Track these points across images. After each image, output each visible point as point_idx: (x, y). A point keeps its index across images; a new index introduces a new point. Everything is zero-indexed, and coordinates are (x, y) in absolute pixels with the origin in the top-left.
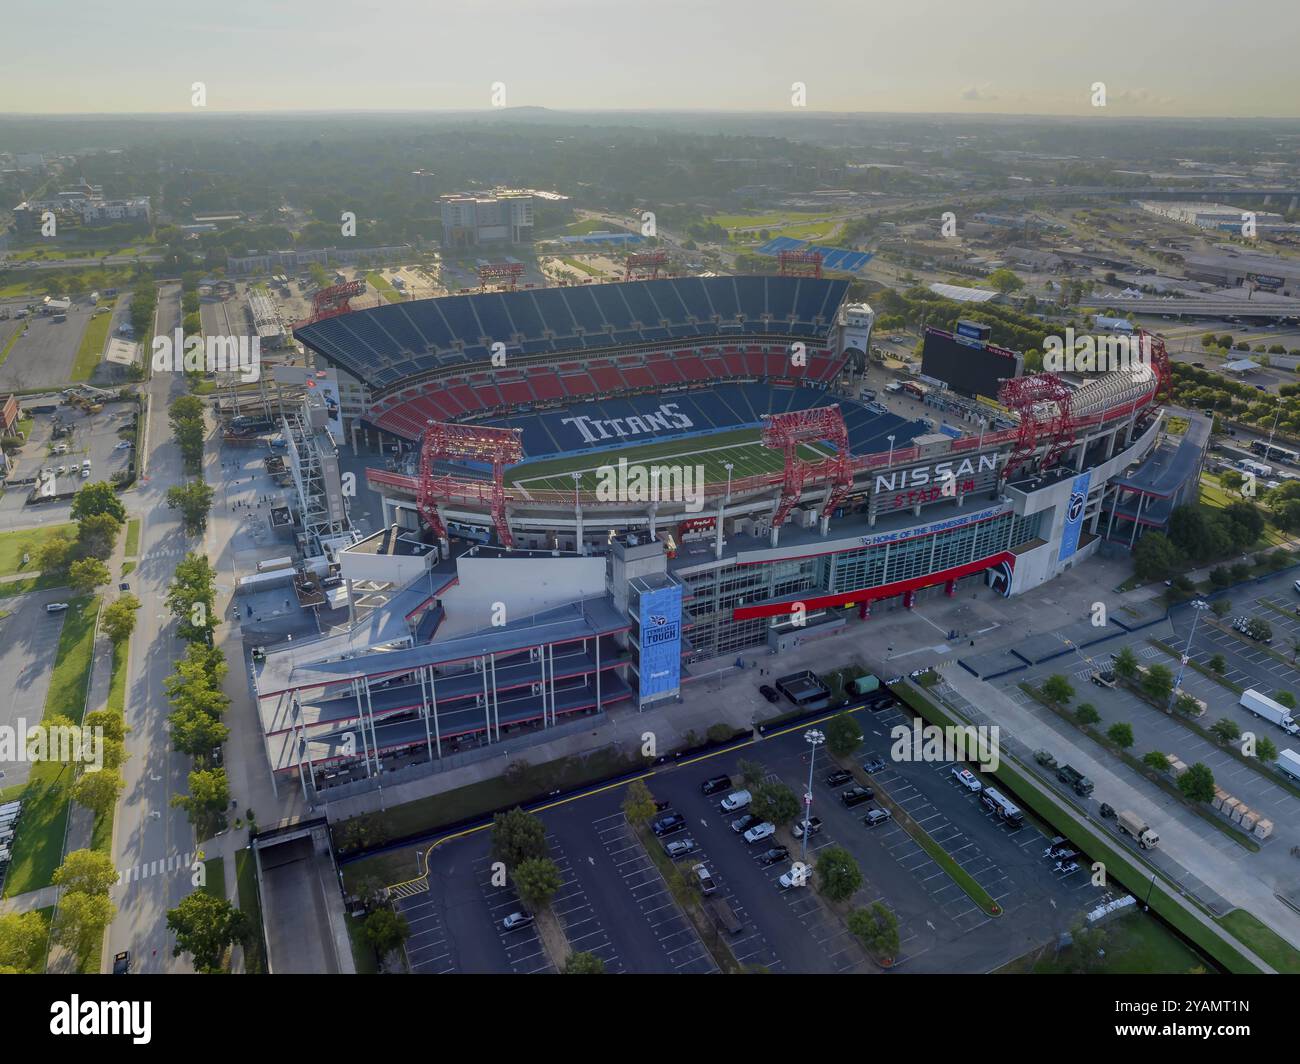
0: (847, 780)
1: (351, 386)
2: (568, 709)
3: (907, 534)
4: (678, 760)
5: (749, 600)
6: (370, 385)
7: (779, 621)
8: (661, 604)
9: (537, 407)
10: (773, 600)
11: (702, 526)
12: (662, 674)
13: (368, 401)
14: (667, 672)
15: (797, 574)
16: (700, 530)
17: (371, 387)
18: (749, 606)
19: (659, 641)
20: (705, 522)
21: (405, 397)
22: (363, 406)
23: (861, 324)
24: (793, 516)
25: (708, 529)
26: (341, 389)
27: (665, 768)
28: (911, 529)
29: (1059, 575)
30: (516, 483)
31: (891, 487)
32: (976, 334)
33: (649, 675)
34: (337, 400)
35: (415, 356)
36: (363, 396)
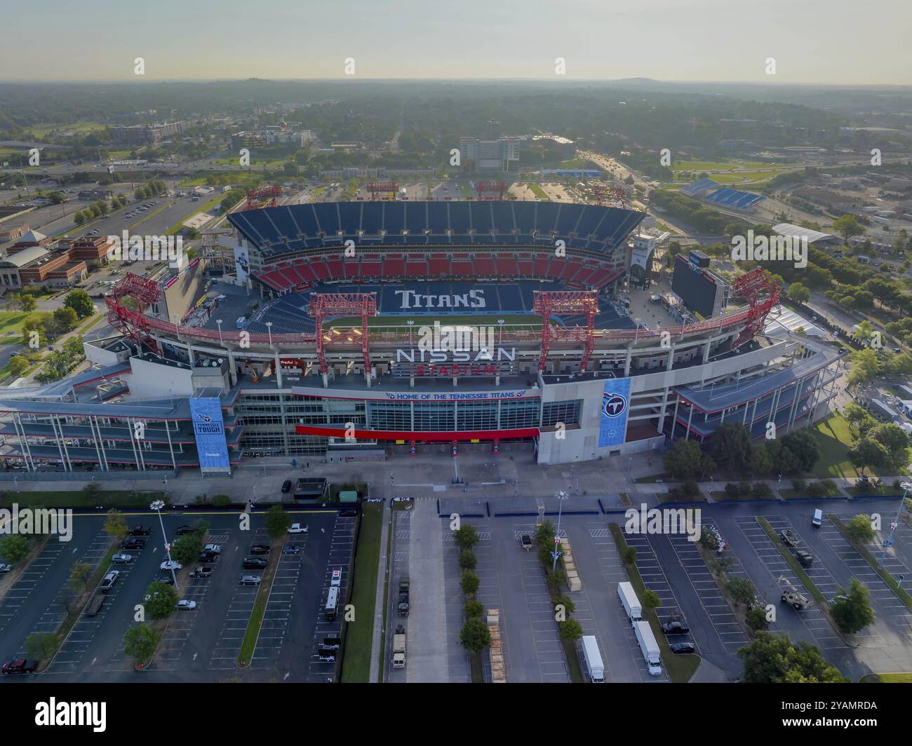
0: (263, 553)
1: (255, 252)
2: (152, 462)
3: (428, 397)
4: (186, 510)
5: (308, 421)
6: (262, 253)
7: (336, 441)
8: (205, 408)
9: (382, 280)
10: (328, 425)
11: (288, 365)
12: (214, 455)
13: (262, 263)
14: (218, 455)
15: (352, 411)
16: (286, 367)
17: (264, 255)
18: (307, 425)
19: (207, 432)
20: (289, 362)
21: (294, 263)
22: (260, 265)
23: (643, 246)
24: (360, 370)
25: (292, 368)
26: (249, 254)
27: (175, 513)
28: (432, 394)
29: (600, 458)
30: (332, 328)
31: (412, 359)
32: (697, 262)
33: (204, 454)
34: (248, 261)
35: (307, 238)
36: (260, 259)
